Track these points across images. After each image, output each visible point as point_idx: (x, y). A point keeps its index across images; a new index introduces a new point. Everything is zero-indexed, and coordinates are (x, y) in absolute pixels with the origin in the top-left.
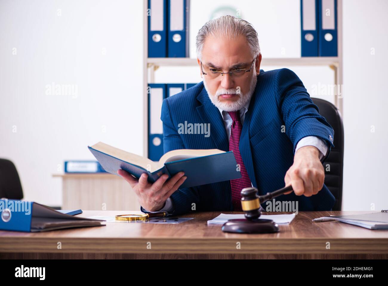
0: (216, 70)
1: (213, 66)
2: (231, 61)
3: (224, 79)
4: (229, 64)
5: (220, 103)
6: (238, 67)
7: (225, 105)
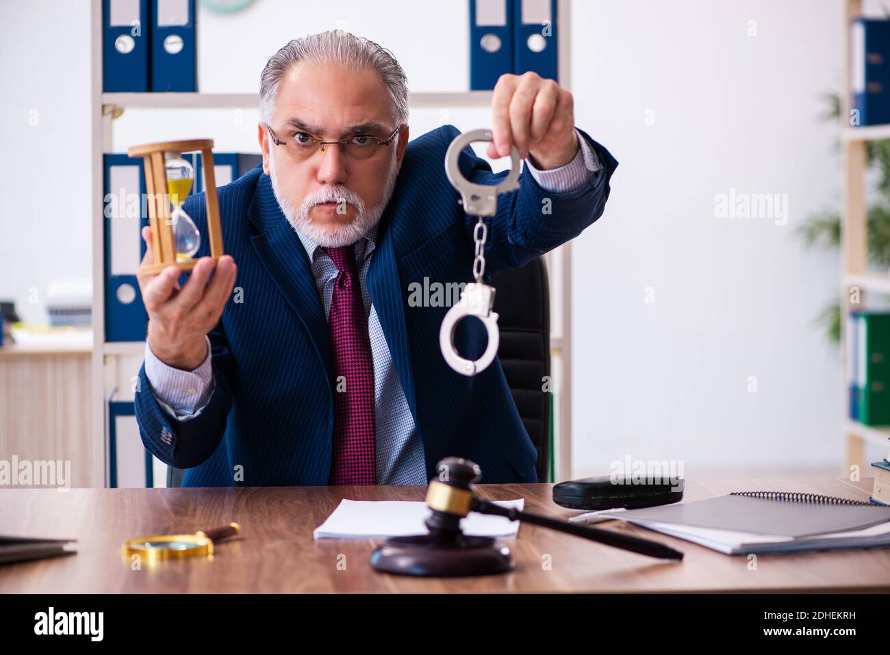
0: (307, 137)
1: (301, 125)
2: (347, 118)
3: (326, 161)
4: (342, 123)
5: (311, 227)
6: (365, 132)
7: (324, 234)
